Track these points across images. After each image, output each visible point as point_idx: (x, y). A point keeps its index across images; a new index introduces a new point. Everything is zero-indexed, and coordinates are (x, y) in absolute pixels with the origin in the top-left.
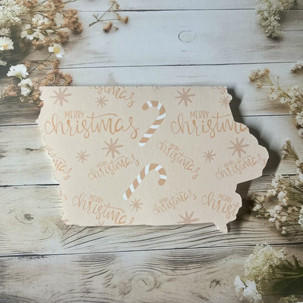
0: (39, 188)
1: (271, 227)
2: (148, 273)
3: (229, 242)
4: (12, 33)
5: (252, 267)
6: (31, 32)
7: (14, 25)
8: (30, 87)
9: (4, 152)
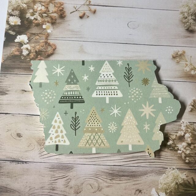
0: (28, 116)
1: (179, 157)
2: (94, 180)
3: (150, 164)
4: (20, 14)
5: (164, 183)
6: (33, 14)
7: (22, 9)
8: (29, 50)
9: (8, 91)
